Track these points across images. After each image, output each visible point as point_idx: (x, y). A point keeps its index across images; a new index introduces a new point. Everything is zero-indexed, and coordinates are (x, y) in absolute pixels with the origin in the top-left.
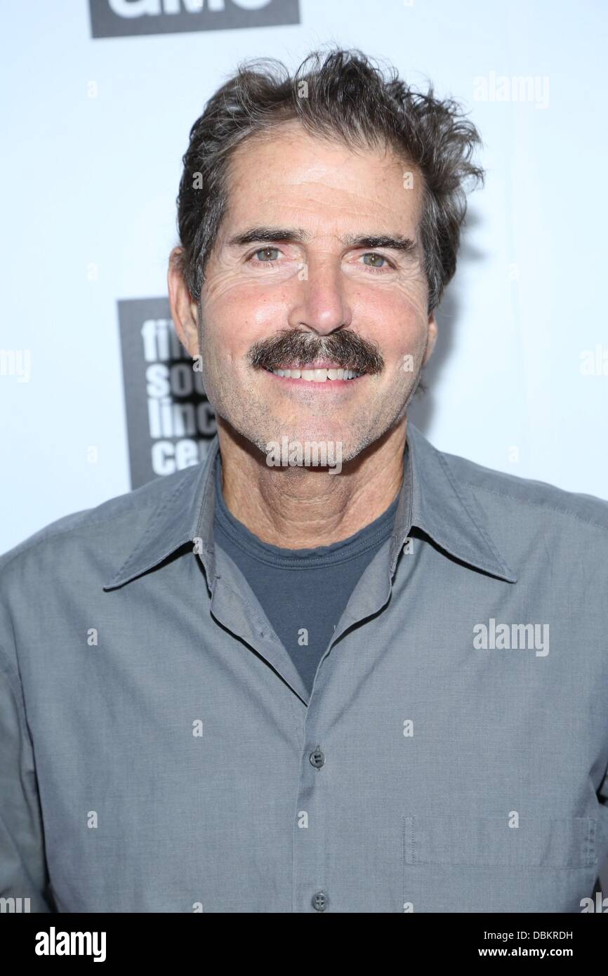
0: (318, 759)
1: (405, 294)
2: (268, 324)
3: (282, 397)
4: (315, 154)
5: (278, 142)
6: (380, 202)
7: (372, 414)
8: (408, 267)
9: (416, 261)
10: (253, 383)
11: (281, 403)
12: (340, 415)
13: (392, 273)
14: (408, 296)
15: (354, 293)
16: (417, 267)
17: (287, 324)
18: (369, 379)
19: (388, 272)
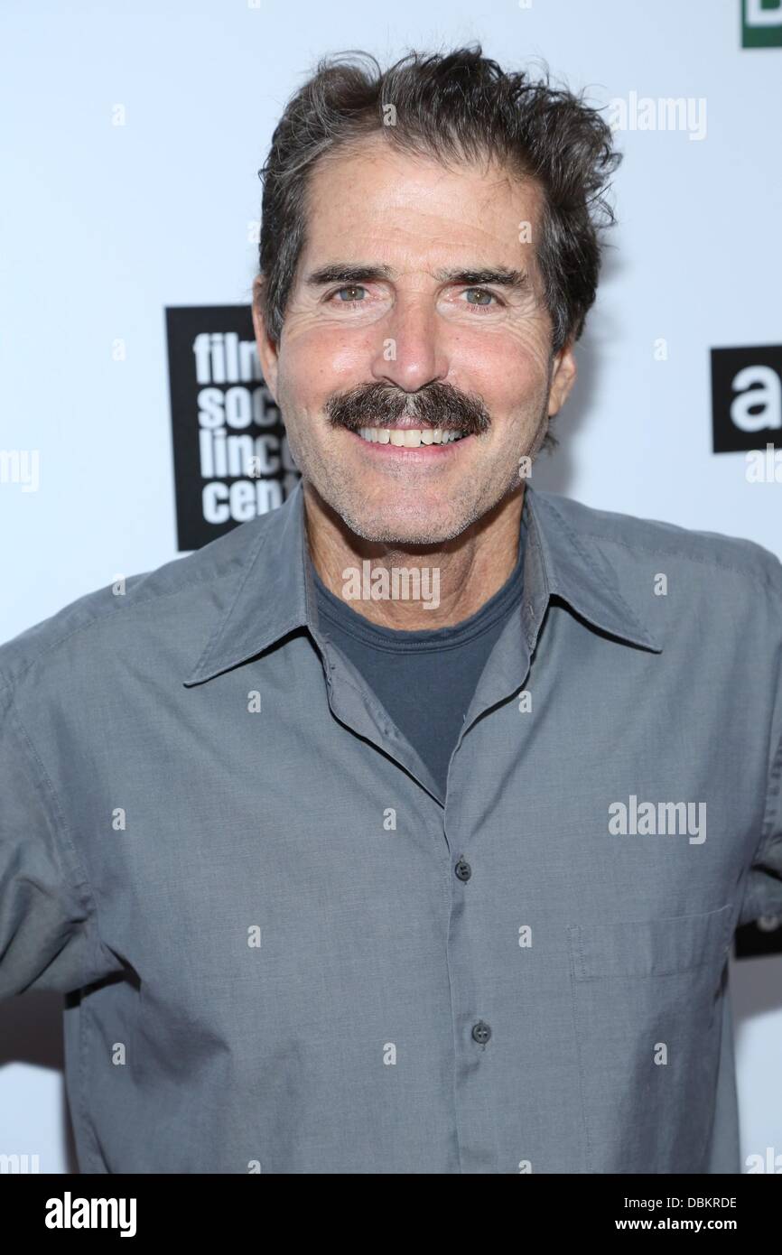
0: (465, 870)
1: (516, 335)
2: (349, 373)
3: (365, 465)
4: (402, 174)
5: (359, 160)
6: (482, 228)
7: (479, 482)
8: (519, 303)
9: (530, 295)
10: (334, 442)
11: (365, 472)
12: (437, 489)
13: (499, 312)
14: (521, 338)
15: (451, 338)
16: (532, 302)
17: (370, 375)
18: (475, 441)
19: (494, 311)
